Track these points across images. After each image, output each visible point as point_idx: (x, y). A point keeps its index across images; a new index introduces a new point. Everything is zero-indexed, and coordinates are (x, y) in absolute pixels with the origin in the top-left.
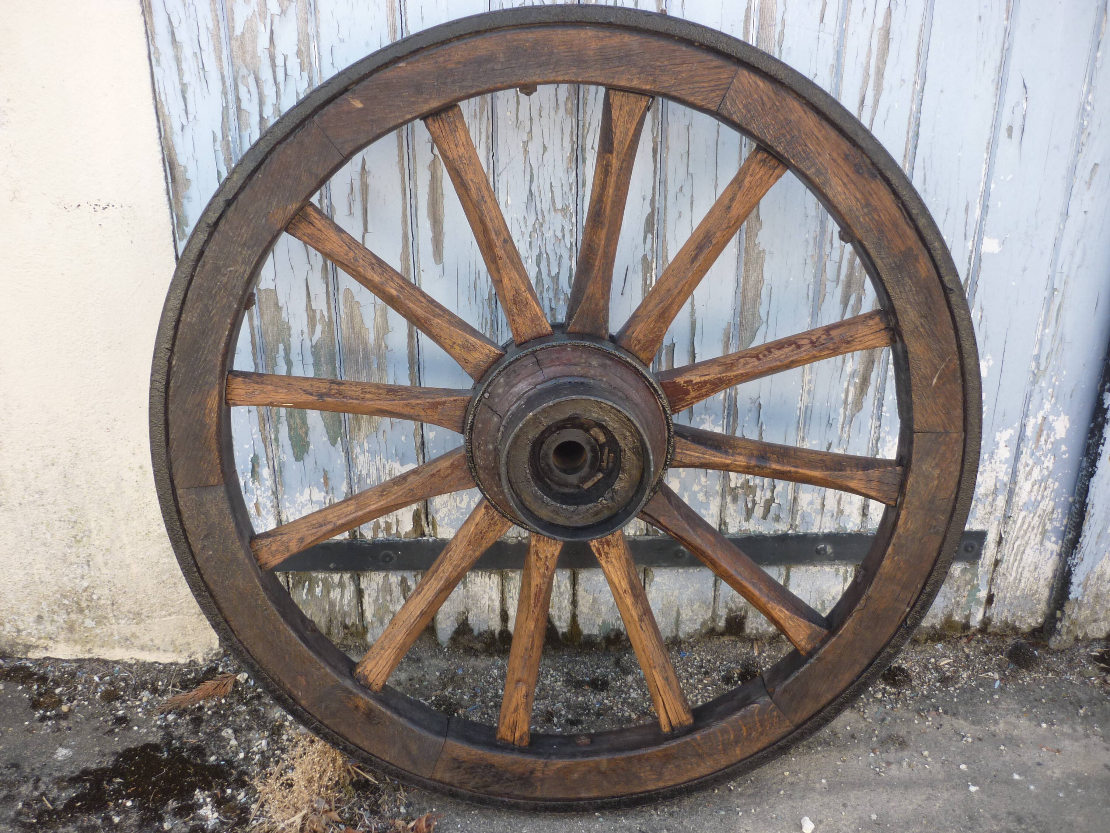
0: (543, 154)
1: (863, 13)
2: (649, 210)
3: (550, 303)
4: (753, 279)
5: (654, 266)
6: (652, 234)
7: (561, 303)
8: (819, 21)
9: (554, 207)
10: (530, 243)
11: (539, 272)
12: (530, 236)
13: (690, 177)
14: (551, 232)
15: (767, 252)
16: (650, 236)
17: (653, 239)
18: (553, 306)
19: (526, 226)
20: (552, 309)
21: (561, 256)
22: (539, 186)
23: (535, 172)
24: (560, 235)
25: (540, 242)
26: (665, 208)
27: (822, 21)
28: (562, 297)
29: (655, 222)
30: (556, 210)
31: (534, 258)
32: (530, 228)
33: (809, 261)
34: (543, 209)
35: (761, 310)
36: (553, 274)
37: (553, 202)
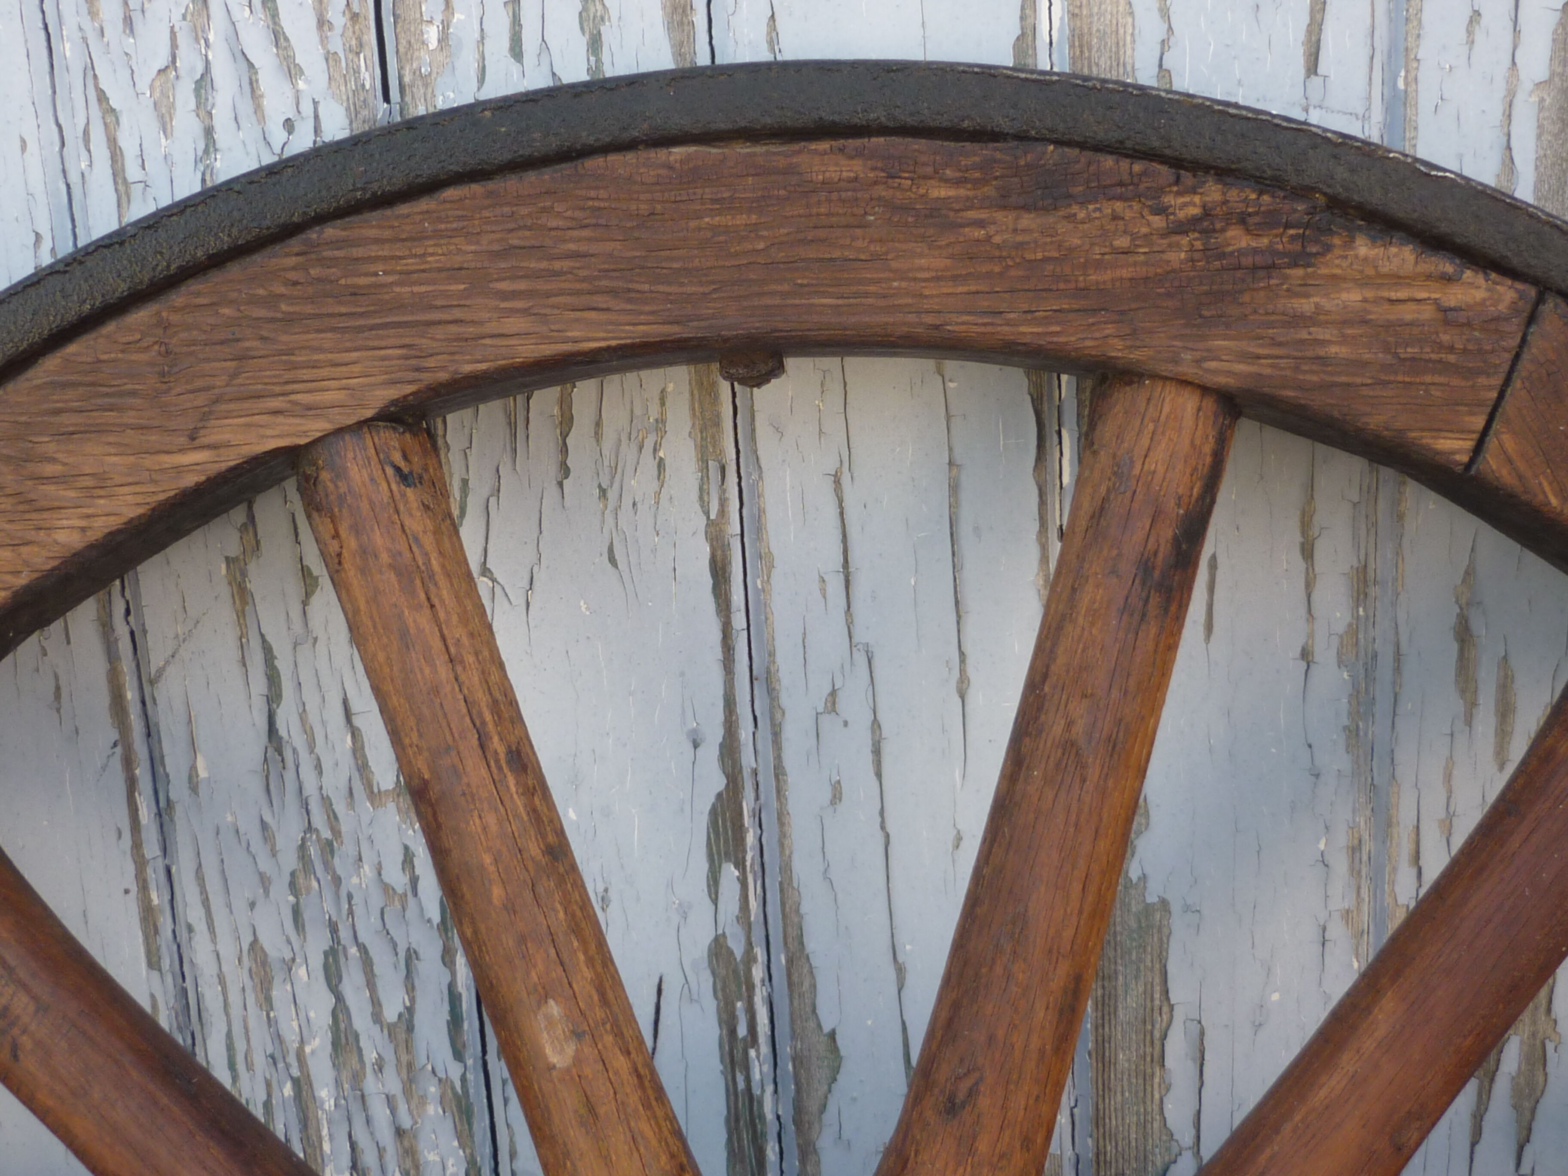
0: (305, 603)
1: (1470, 32)
2: (719, 782)
3: (393, 1110)
4: (1132, 1002)
5: (758, 973)
6: (740, 864)
7: (433, 1109)
8: (1302, 72)
9: (368, 785)
10: (296, 912)
11: (340, 1010)
12: (293, 886)
13: (861, 659)
14: (367, 869)
15: (1176, 908)
16: (730, 871)
17: (743, 882)
18: (406, 1122)
19: (274, 853)
20: (400, 1133)
21: (411, 956)
22: (303, 716)
23: (283, 665)
24: (398, 879)
25: (328, 906)
26: (779, 772)
27: (1312, 67)
28: (433, 1089)
29: (747, 820)
30: (375, 796)
31: (317, 961)
32: (289, 860)
33: (1337, 931)
34: (328, 791)
35: (1168, 1107)
36: (391, 1014)
37: (362, 767)
